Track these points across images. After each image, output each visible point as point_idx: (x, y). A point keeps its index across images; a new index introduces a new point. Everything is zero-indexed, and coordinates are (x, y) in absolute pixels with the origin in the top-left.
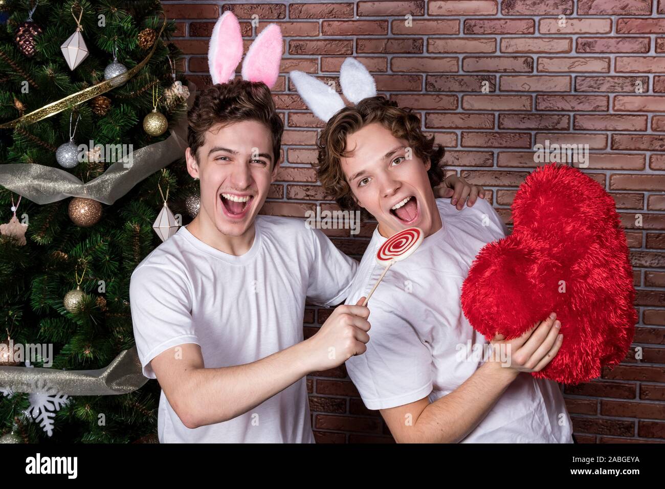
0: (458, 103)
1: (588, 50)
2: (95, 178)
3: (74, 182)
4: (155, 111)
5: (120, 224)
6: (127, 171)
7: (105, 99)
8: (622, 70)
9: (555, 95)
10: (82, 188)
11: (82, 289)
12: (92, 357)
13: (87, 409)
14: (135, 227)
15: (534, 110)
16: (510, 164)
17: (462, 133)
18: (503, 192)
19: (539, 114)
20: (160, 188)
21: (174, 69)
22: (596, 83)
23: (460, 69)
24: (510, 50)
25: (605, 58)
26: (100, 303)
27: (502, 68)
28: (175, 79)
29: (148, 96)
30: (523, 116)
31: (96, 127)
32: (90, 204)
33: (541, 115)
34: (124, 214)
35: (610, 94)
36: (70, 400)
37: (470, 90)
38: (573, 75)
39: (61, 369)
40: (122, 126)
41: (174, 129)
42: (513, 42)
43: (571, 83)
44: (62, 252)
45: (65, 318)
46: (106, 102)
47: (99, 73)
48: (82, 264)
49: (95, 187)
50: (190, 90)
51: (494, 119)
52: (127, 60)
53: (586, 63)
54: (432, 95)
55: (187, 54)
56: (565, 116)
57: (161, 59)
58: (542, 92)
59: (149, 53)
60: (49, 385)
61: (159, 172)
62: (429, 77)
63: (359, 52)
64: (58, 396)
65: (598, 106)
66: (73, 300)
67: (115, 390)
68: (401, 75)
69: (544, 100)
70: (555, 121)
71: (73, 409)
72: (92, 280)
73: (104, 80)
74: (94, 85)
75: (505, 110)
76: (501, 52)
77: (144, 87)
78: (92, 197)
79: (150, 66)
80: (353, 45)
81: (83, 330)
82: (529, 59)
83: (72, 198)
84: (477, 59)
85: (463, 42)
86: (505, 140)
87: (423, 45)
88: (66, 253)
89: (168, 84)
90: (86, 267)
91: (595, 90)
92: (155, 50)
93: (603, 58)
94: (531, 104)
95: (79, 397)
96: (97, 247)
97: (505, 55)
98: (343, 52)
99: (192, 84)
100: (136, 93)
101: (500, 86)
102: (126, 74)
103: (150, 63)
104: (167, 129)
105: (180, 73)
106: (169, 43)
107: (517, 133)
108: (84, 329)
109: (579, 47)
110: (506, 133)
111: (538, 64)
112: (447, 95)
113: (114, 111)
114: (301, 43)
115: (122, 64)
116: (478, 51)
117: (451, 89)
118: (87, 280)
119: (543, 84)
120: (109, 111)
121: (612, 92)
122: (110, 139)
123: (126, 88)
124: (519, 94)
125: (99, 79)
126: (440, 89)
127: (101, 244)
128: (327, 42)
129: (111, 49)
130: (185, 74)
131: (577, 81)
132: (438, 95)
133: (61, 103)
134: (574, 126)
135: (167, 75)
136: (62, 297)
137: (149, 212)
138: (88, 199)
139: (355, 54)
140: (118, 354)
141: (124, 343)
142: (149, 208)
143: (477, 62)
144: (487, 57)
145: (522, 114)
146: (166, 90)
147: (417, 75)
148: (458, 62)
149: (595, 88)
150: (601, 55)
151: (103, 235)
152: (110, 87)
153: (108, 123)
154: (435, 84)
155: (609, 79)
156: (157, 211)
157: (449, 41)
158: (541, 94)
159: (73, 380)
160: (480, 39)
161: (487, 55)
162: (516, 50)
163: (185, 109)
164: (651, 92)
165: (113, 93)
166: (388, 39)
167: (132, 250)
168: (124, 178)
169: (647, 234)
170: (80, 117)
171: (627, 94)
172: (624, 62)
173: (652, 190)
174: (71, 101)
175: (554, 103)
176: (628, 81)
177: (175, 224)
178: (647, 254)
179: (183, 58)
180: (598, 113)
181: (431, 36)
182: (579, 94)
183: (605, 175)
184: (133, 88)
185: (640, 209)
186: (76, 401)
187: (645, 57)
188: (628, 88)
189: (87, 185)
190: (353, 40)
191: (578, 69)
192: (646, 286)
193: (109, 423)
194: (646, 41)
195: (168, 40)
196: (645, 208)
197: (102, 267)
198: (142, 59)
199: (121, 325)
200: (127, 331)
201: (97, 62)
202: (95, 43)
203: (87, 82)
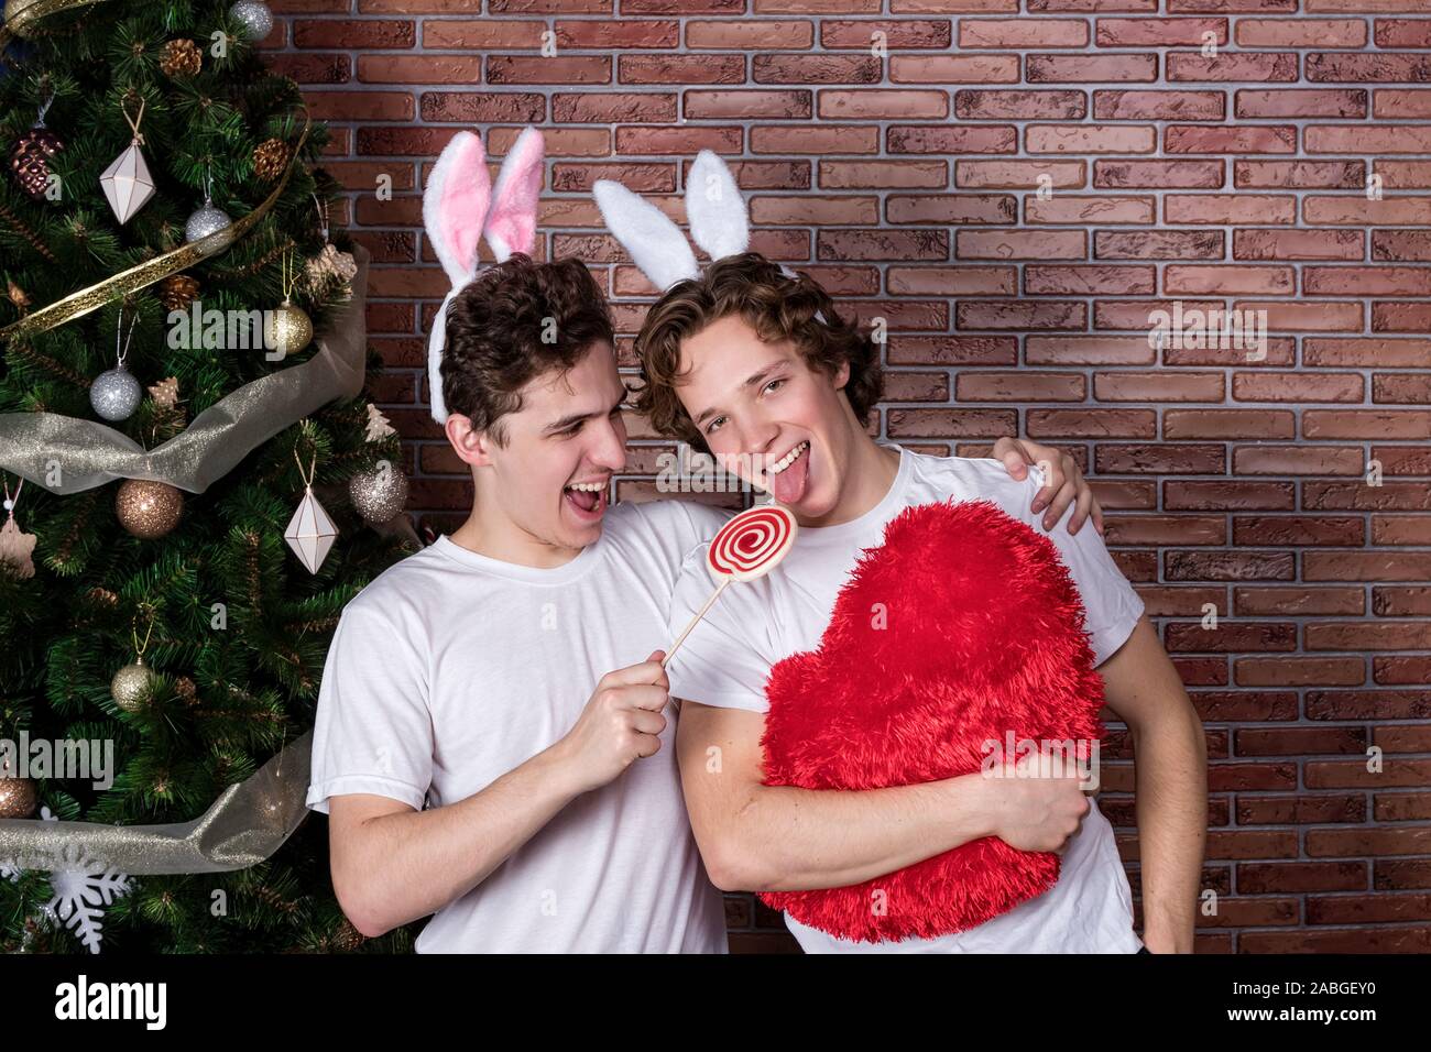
0: (878, 283)
1: (1115, 182)
2: (167, 440)
3: (125, 449)
4: (287, 303)
5: (220, 531)
6: (232, 425)
7: (187, 282)
8: (1177, 219)
9: (1059, 266)
10: (143, 460)
11: (147, 664)
12: (170, 797)
13: (166, 901)
14: (248, 538)
15: (1020, 293)
16: (979, 396)
18: (968, 448)
19: (1031, 302)
20: (298, 459)
21: (325, 220)
22: (1132, 243)
23: (882, 219)
24: (973, 183)
25: (1147, 197)
26: (183, 691)
27: (959, 215)
28: (327, 240)
29: (273, 274)
30: (1001, 305)
32: (158, 493)
33: (1034, 303)
34: (227, 510)
35: (1157, 264)
36: (132, 884)
37: (901, 258)
38: (1091, 229)
39: (111, 823)
41: (326, 341)
42: (978, 168)
43: (1086, 244)
44: (105, 589)
45: (115, 721)
46: (189, 286)
47: (175, 229)
48: (146, 612)
49: (168, 458)
50: (357, 262)
51: (947, 311)
52: (230, 202)
53: (1112, 207)
54: (830, 268)
55: (351, 190)
56: (1079, 304)
57: (300, 200)
58: (1034, 259)
59: (275, 188)
60: (89, 854)
61: (296, 427)
62: (822, 233)
64: (108, 877)
65: (1137, 286)
66: (130, 686)
67: (219, 863)
68: (770, 231)
69: (1038, 275)
70: (1061, 314)
71: (138, 902)
72: (168, 645)
73: (187, 243)
74: (166, 253)
75: (967, 295)
76: (957, 186)
77: (265, 256)
78: (163, 479)
79: (277, 214)
80: (676, 172)
81: (151, 745)
82: (1008, 199)
83: (124, 480)
84: (914, 200)
85: (885, 167)
86: (969, 350)
87: (810, 174)
88: (114, 590)
89: (313, 249)
90: (152, 618)
91: (1130, 256)
92: (288, 183)
93: (1142, 197)
94: (1015, 281)
95: (148, 877)
96: (174, 579)
97: (963, 193)
98: (657, 186)
99: (361, 249)
100: (248, 267)
101: (957, 249)
102: (230, 231)
103: (278, 209)
104: (312, 340)
105: (337, 229)
106: (315, 167)
107: (990, 337)
108: (153, 743)
109: (1098, 178)
110: (972, 337)
111: (1025, 209)
112: (858, 268)
114: (575, 168)
115: (222, 210)
116: (914, 185)
117: (866, 257)
118: (157, 645)
119: (1036, 246)
121: (1161, 260)
122: (197, 361)
123: (230, 259)
124: (993, 263)
125: (175, 240)
126: (845, 256)
128: (627, 167)
129: (200, 181)
130: (348, 229)
131: (1098, 240)
132: (841, 268)
133: (101, 290)
134: (1095, 322)
135: (312, 231)
136: (108, 679)
137: (276, 506)
138: (154, 483)
139: (680, 191)
140: (222, 791)
141: (234, 770)
142: (277, 499)
143: (914, 205)
144: (932, 196)
145: (999, 302)
146: (310, 260)
147: (800, 231)
148: (877, 205)
149: (1130, 253)
150: (1139, 192)
151: (187, 555)
152: (198, 256)
154: (835, 247)
155: (1156, 235)
156: (293, 504)
157: (860, 165)
158: (1033, 263)
159: (136, 845)
160: (916, 162)
161: (932, 192)
162: (983, 182)
163: (348, 298)
164: (1229, 259)
165: (203, 269)
166: (744, 162)
167: (243, 583)
168: (226, 439)
169: (1234, 519)
170: (137, 318)
171: (1189, 263)
172: (1181, 205)
173: (1239, 439)
174: (120, 286)
175: (1057, 280)
176: (1188, 238)
177: (330, 530)
178: (1236, 555)
179: (344, 198)
180: (1136, 298)
181: (824, 157)
182: (1102, 263)
183: (1155, 412)
184: (243, 258)
185: (1219, 473)
186: (144, 885)
187: (1216, 196)
188: (1189, 252)
189: (153, 454)
190: (676, 164)
191: (1099, 217)
192: (1236, 614)
193: (210, 928)
194: (1218, 166)
195: (314, 161)
196: (1229, 471)
197: (184, 619)
198: (261, 200)
199: (228, 734)
200: (239, 745)
201: (172, 207)
202: (167, 170)
203: (152, 248)
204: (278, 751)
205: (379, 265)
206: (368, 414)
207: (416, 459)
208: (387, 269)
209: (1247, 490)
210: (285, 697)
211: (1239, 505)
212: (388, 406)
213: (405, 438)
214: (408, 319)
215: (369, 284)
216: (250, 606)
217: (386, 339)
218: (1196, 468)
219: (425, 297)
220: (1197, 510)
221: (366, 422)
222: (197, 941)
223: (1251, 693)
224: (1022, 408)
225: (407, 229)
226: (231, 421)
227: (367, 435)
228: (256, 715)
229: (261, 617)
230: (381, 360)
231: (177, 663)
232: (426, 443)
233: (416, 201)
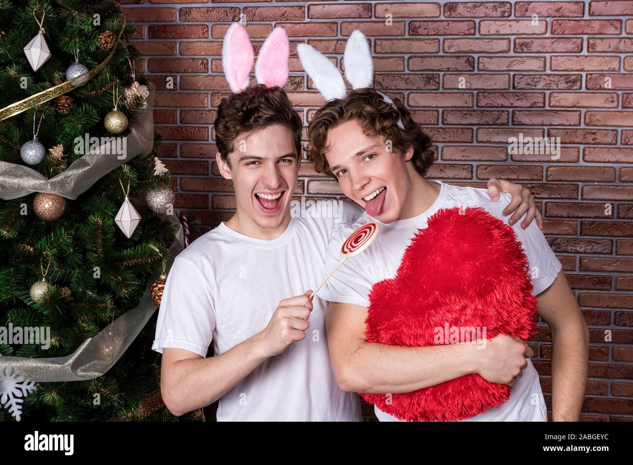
0: (404, 101)
1: (525, 50)
2: (58, 174)
3: (38, 178)
4: (115, 109)
5: (83, 218)
6: (89, 167)
7: (67, 99)
8: (556, 69)
9: (495, 93)
10: (46, 184)
11: (48, 281)
12: (58, 345)
13: (54, 395)
14: (97, 221)
15: (475, 106)
16: (453, 158)
19: (480, 111)
20: (121, 183)
21: (133, 70)
22: (533, 81)
23: (406, 68)
24: (452, 50)
25: (541, 57)
26: (65, 294)
27: (445, 67)
28: (134, 79)
29: (108, 95)
30: (465, 112)
31: (59, 126)
32: (54, 199)
33: (482, 112)
34: (87, 208)
36: (37, 387)
37: (415, 88)
38: (512, 73)
39: (28, 357)
40: (84, 124)
41: (134, 127)
42: (455, 42)
43: (509, 81)
44: (28, 245)
45: (31, 308)
46: (68, 101)
47: (61, 74)
48: (47, 256)
49: (59, 182)
50: (149, 90)
51: (438, 115)
52: (87, 61)
53: (523, 62)
55: (146, 55)
56: (505, 112)
57: (121, 60)
58: (483, 89)
59: (109, 55)
60: (17, 372)
61: (120, 168)
62: (377, 76)
64: (25, 383)
65: (535, 103)
66: (39, 291)
67: (80, 376)
69: (485, 97)
70: (496, 117)
71: (40, 395)
72: (57, 272)
73: (67, 81)
74: (57, 85)
75: (448, 107)
76: (444, 52)
77: (105, 87)
78: (56, 192)
79: (110, 66)
81: (48, 320)
82: (470, 58)
83: (37, 193)
84: (422, 59)
85: (408, 42)
86: (448, 135)
87: (370, 46)
88: (32, 245)
89: (128, 84)
90: (51, 259)
91: (532, 87)
92: (115, 52)
93: (539, 57)
94: (473, 100)
95: (46, 383)
96: (61, 240)
97: (447, 55)
98: (295, 53)
99: (151, 84)
100: (97, 92)
101: (443, 84)
102: (87, 75)
103: (110, 64)
104: (128, 127)
105: (139, 74)
106: (128, 44)
107: (459, 128)
108: (50, 319)
109: (517, 47)
110: (450, 128)
111: (478, 63)
112: (394, 93)
113: (77, 110)
115: (83, 64)
116: (423, 51)
117: (398, 87)
118: (53, 272)
119: (484, 82)
120: (71, 109)
121: (548, 89)
122: (72, 137)
123: (88, 88)
124: (461, 91)
125: (61, 79)
126: (387, 87)
127: (65, 237)
129: (73, 51)
130: (145, 74)
131: (516, 79)
133: (25, 103)
134: (513, 121)
135: (127, 75)
136: (28, 288)
137: (111, 205)
138: (52, 194)
140: (82, 341)
141: (89, 331)
142: (111, 202)
143: (422, 61)
144: (431, 57)
145: (464, 111)
146: (126, 89)
148: (404, 61)
149: (532, 86)
150: (537, 55)
151: (68, 229)
152: (72, 86)
153: (70, 122)
154: (383, 83)
155: (545, 77)
156: (119, 204)
157: (396, 41)
158: (482, 91)
159: (40, 368)
160: (424, 40)
161: (431, 55)
162: (457, 49)
163: (145, 107)
164: (584, 89)
165: (74, 93)
166: (338, 40)
167: (95, 242)
168: (86, 174)
169: (581, 222)
170: (43, 116)
171: (562, 91)
172: (559, 61)
173: (586, 181)
174: (34, 101)
175: (494, 100)
176: (562, 78)
177: (137, 217)
178: (582, 240)
179: (142, 59)
180: (535, 109)
181: (378, 37)
182: (518, 91)
183: (542, 167)
184: (94, 87)
185: (574, 199)
186: (43, 387)
187: (578, 57)
188: (563, 85)
189: (51, 181)
190: (305, 41)
191: (516, 67)
192: (581, 270)
193: (75, 408)
194: (579, 41)
195: (128, 42)
196: (580, 197)
197: (66, 260)
198: (103, 60)
199: (86, 314)
200: (91, 320)
201: (59, 63)
202: (57, 45)
203: (49, 82)
204: (110, 322)
205: (160, 92)
206: (155, 162)
207: (178, 184)
208: (163, 93)
209: (589, 207)
210: (114, 297)
211: (584, 215)
212: (165, 159)
213: (173, 174)
214: (174, 117)
215: (155, 101)
216: (97, 253)
217: (163, 127)
218: (562, 196)
219: (183, 107)
220: (562, 217)
221: (154, 166)
222: (68, 414)
223: (587, 310)
224: (475, 164)
225: (173, 74)
226: (89, 165)
227: (154, 173)
228: (100, 305)
229: (103, 258)
230: (161, 137)
231: (62, 280)
232: (183, 176)
233: (177, 61)
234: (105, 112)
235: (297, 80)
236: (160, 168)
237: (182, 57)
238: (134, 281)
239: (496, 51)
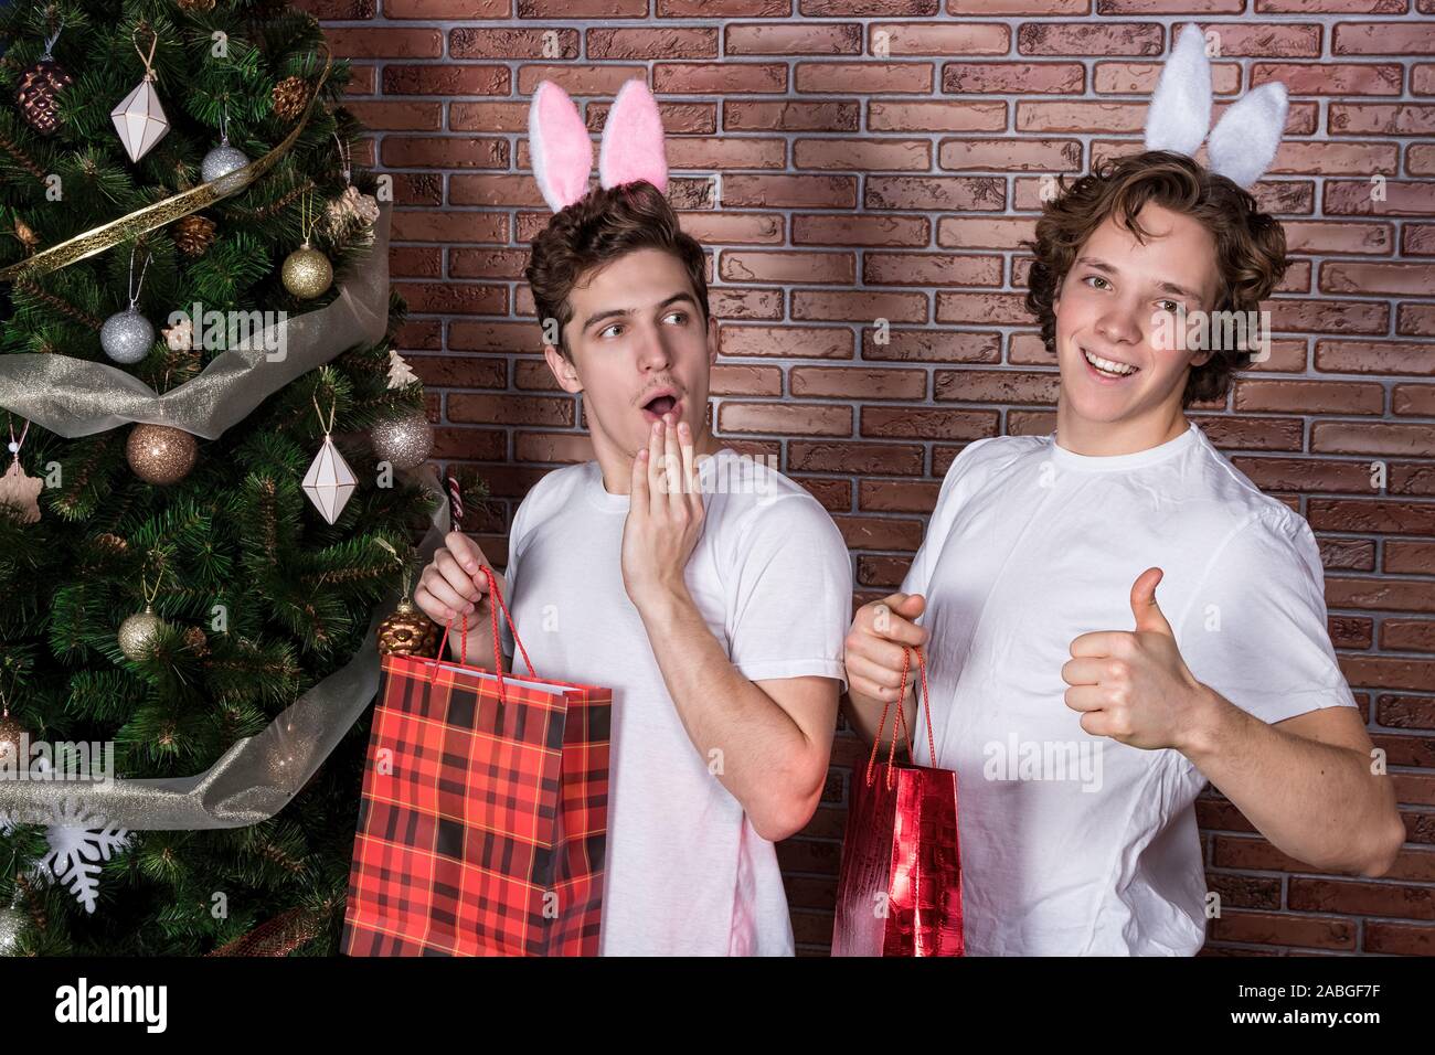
0: (929, 234)
2: (181, 384)
3: (137, 393)
4: (306, 246)
5: (236, 476)
6: (248, 370)
7: (203, 223)
10: (155, 405)
11: (157, 613)
12: (176, 751)
13: (166, 858)
14: (265, 485)
17: (938, 295)
20: (317, 406)
21: (346, 161)
23: (935, 164)
24: (1035, 126)
26: (193, 642)
27: (1018, 162)
28: (348, 182)
29: (291, 215)
31: (184, 279)
32: (171, 437)
34: (243, 457)
36: (132, 839)
37: (954, 208)
40: (238, 276)
41: (347, 285)
42: (1041, 110)
44: (116, 535)
45: (123, 671)
46: (205, 227)
47: (191, 168)
48: (156, 560)
49: (181, 402)
50: (380, 205)
51: (1002, 265)
52: (248, 142)
54: (877, 217)
55: (376, 130)
57: (320, 140)
59: (295, 127)
60: (88, 808)
61: (315, 373)
62: (870, 179)
63: (730, 127)
64: (107, 832)
66: (138, 635)
67: (222, 819)
68: (815, 176)
71: (137, 858)
72: (178, 593)
73: (203, 183)
74: (181, 192)
76: (1016, 130)
77: (284, 197)
78: (176, 424)
79: (296, 154)
80: (716, 113)
81: (157, 696)
82: (1073, 144)
83: (136, 424)
84: (969, 145)
85: (940, 108)
87: (859, 115)
88: (124, 536)
89: (334, 191)
90: (163, 566)
92: (307, 122)
95: (150, 832)
96: (187, 526)
97: (1024, 137)
98: (695, 128)
99: (384, 191)
100: (267, 208)
102: (247, 171)
103: (298, 149)
104: (333, 284)
105: (360, 170)
106: (337, 107)
108: (161, 694)
111: (1091, 156)
112: (909, 218)
113: (224, 246)
115: (239, 149)
116: (970, 128)
117: (916, 206)
120: (211, 245)
122: (213, 304)
123: (248, 200)
125: (191, 180)
126: (893, 205)
128: (664, 107)
129: (217, 119)
130: (372, 170)
132: (889, 218)
133: (112, 229)
135: (333, 172)
136: (116, 628)
137: (294, 453)
138: (167, 428)
139: (720, 133)
140: (228, 745)
141: (243, 723)
142: (295, 446)
143: (969, 149)
144: (989, 141)
146: (331, 203)
147: (846, 177)
148: (929, 150)
151: (202, 501)
152: (214, 196)
153: (208, 273)
154: (883, 194)
156: (311, 452)
157: (913, 106)
159: (138, 800)
160: (974, 103)
161: (990, 135)
162: (1046, 125)
163: (370, 242)
164: (1318, 214)
165: (219, 210)
166: (789, 102)
167: (258, 532)
168: (243, 384)
169: (1309, 501)
170: (150, 259)
173: (1320, 413)
174: (132, 226)
176: (1272, 190)
177: (349, 479)
179: (365, 139)
181: (874, 97)
184: (262, 198)
185: (1295, 451)
186: (144, 841)
187: (1307, 143)
189: (165, 398)
190: (716, 103)
193: (213, 885)
194: (1310, 110)
195: (336, 101)
196: (1306, 448)
197: (198, 567)
198: (281, 139)
199: (238, 685)
200: (249, 698)
201: (187, 146)
202: (183, 107)
203: (165, 186)
204: (289, 704)
205: (404, 209)
206: (390, 360)
207: (442, 407)
208: (413, 212)
209: (1325, 470)
210: (298, 650)
211: (1314, 486)
212: (411, 353)
213: (429, 386)
214: (435, 264)
215: (392, 225)
216: (266, 556)
217: (412, 284)
218: (1268, 444)
219: (453, 242)
221: (388, 369)
222: (198, 899)
225: (434, 171)
226: (245, 364)
227: (388, 383)
228: (268, 668)
229: (277, 566)
230: (405, 307)
231: (188, 612)
232: (452, 390)
233: (443, 142)
234: (283, 252)
235: (699, 187)
236: (400, 373)
237: (453, 134)
238: (342, 615)
239: (1129, 129)
